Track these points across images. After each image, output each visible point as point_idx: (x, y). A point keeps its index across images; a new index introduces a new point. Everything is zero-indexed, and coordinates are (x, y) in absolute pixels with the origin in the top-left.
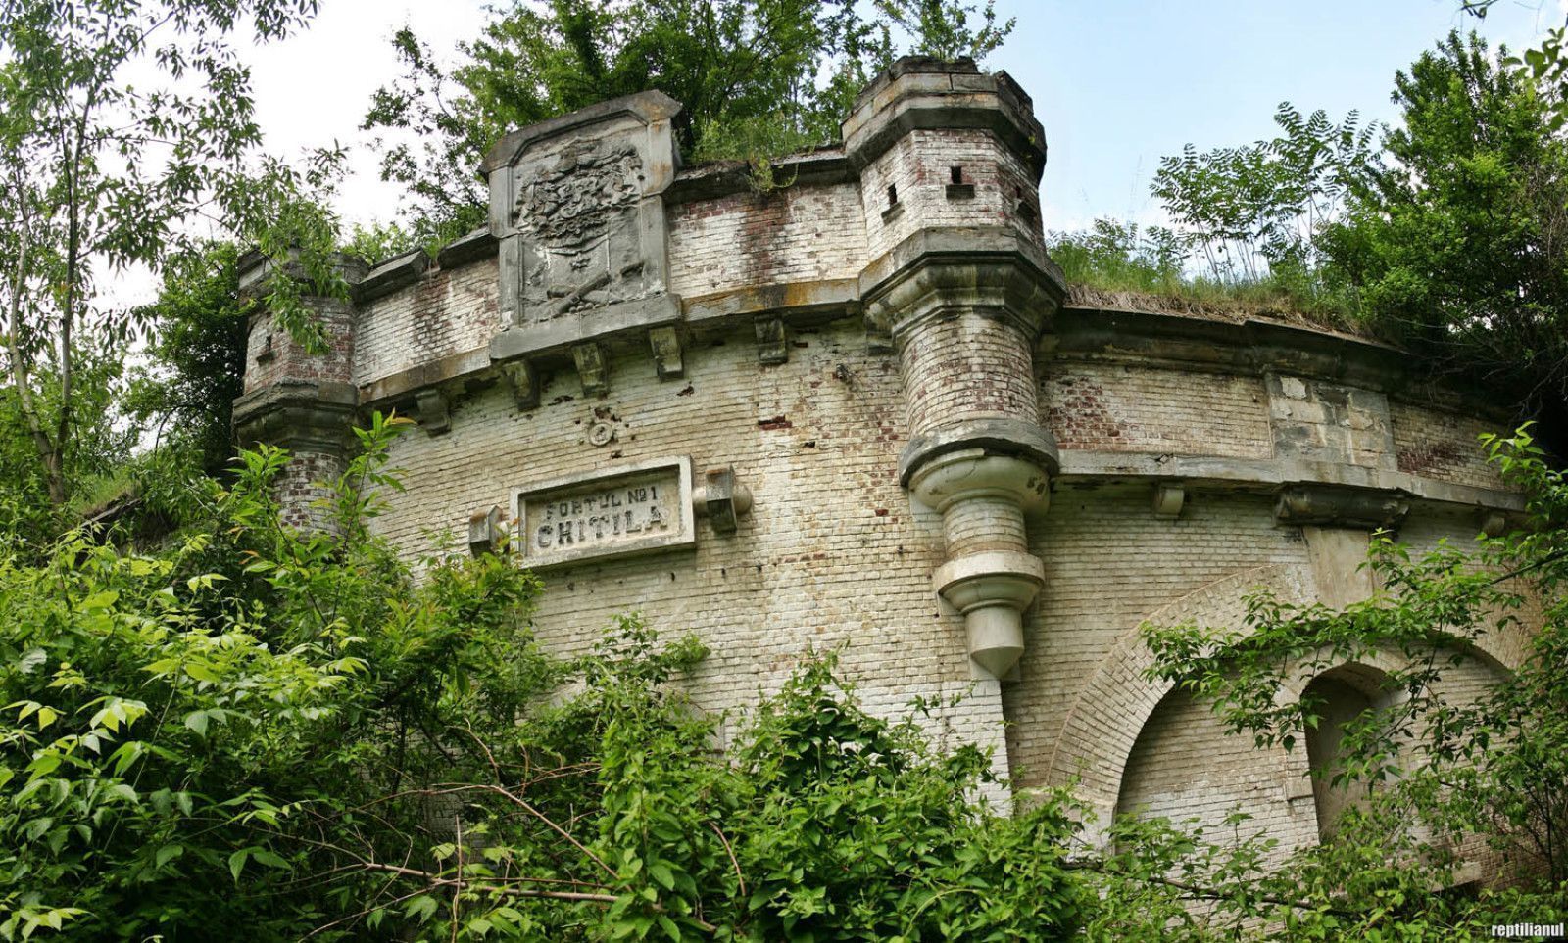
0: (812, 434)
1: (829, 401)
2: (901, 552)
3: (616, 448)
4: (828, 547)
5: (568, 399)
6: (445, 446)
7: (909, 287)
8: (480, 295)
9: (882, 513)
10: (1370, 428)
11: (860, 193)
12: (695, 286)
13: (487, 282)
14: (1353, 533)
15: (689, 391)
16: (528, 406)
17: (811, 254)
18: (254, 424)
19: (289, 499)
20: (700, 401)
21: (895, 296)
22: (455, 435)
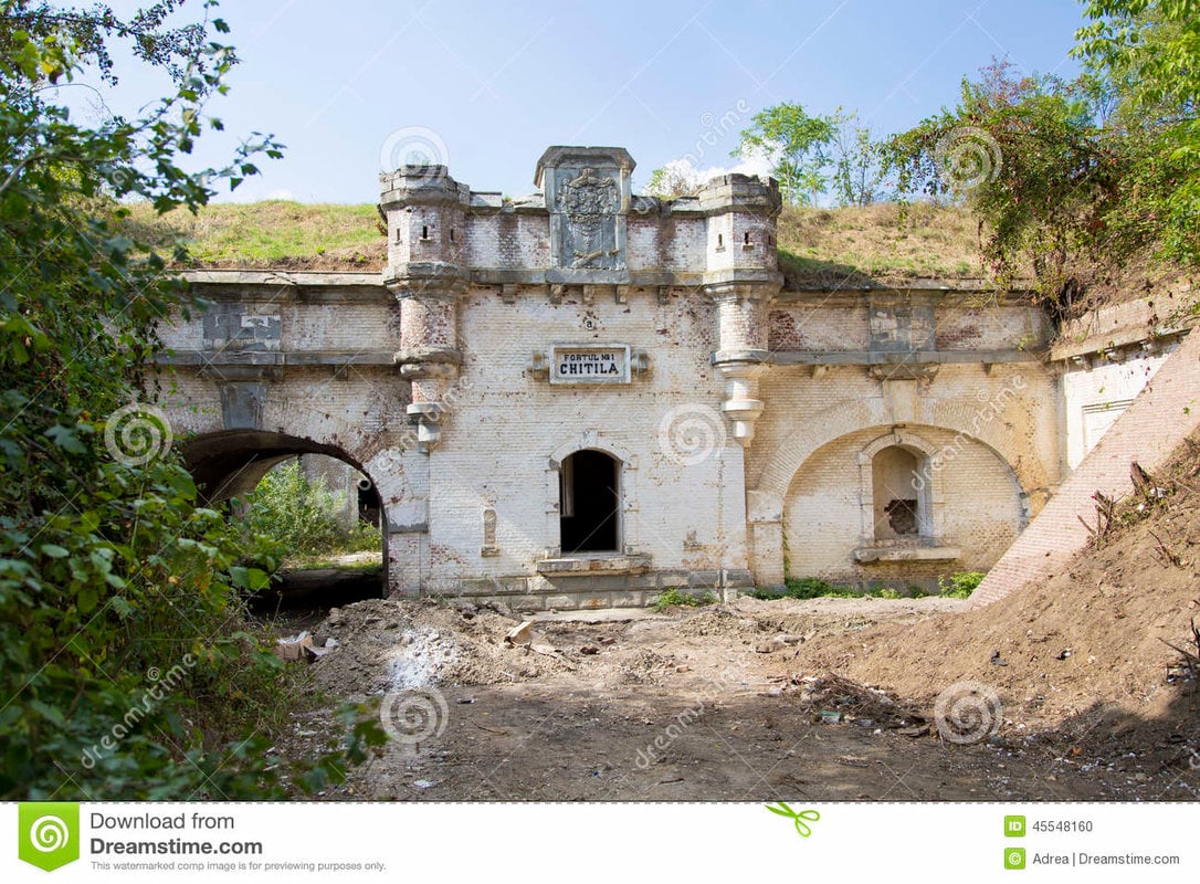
0: (678, 339)
1: (685, 324)
2: (709, 393)
3: (596, 332)
4: (681, 389)
5: (574, 303)
6: (511, 311)
7: (725, 289)
8: (536, 237)
9: (704, 376)
10: (922, 328)
11: (705, 227)
12: (637, 265)
13: (540, 230)
14: (906, 382)
15: (628, 311)
16: (556, 302)
17: (684, 256)
18: (420, 281)
19: (437, 328)
20: (632, 318)
21: (718, 290)
22: (517, 306)
